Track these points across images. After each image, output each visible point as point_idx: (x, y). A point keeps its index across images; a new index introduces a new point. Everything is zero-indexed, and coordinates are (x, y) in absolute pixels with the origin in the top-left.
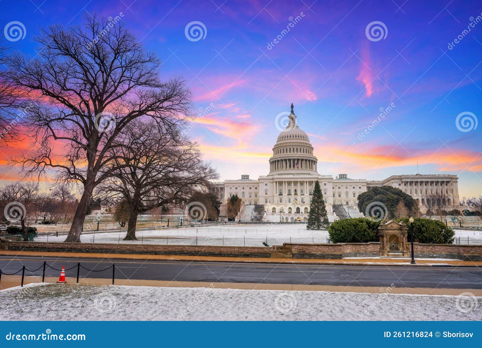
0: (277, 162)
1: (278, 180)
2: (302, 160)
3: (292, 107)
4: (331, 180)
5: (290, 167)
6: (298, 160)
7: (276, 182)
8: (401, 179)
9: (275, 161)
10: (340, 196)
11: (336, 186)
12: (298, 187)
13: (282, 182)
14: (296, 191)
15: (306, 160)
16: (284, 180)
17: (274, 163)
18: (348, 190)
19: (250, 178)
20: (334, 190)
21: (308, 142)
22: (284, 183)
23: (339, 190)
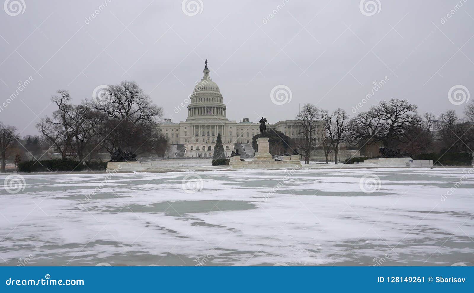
0: (194, 109)
1: (194, 125)
2: (214, 107)
3: (206, 62)
4: (235, 125)
5: (204, 112)
6: (211, 107)
7: (193, 126)
8: (286, 123)
9: (193, 108)
10: (242, 136)
11: (240, 128)
12: (210, 130)
13: (198, 126)
14: (208, 132)
15: (217, 108)
16: (199, 125)
17: (191, 109)
18: (249, 131)
19: (171, 122)
20: (238, 131)
21: (219, 93)
22: (199, 127)
23: (242, 131)
